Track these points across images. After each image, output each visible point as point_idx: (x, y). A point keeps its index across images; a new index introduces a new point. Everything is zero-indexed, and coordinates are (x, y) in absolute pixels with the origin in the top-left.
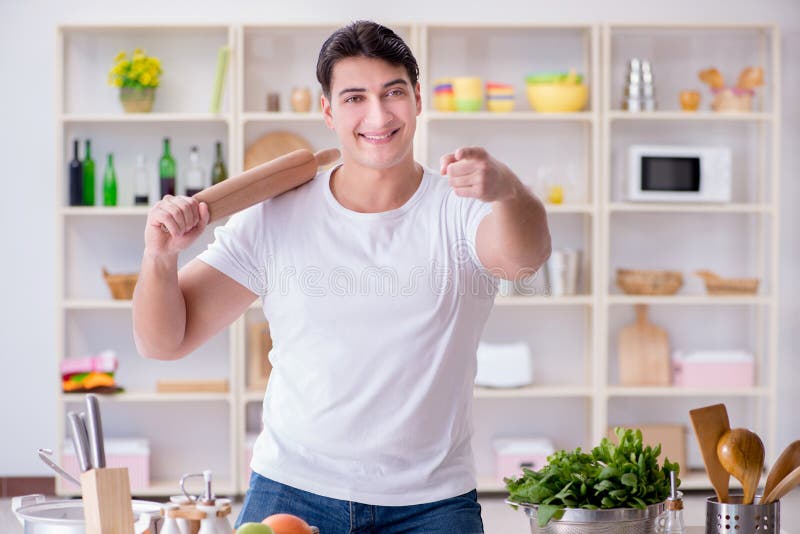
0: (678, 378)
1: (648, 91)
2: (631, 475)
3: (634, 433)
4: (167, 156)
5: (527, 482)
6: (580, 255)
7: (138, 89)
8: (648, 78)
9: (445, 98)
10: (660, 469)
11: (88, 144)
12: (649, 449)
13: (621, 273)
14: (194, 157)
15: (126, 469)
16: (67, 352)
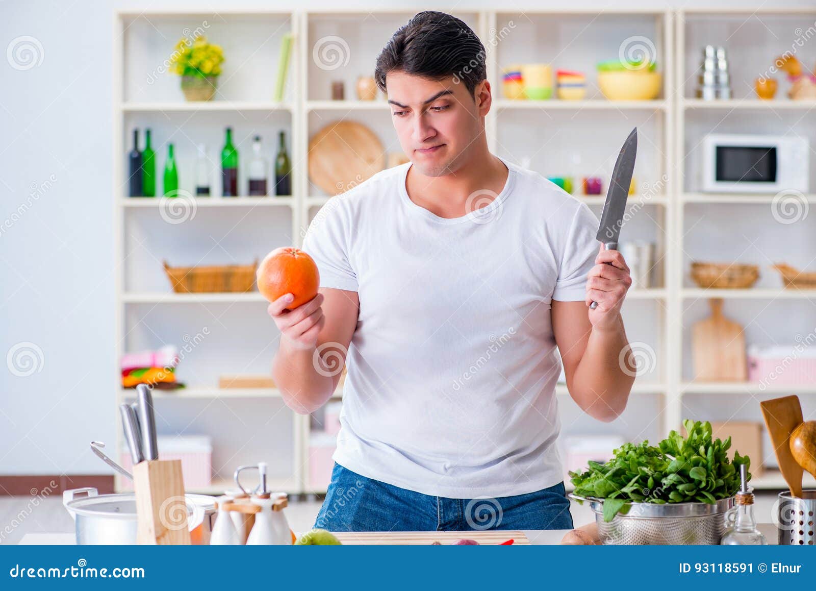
0: (754, 373)
1: (723, 78)
2: (700, 468)
3: (703, 425)
4: (229, 145)
5: (593, 475)
6: (653, 247)
7: (199, 78)
8: (723, 65)
9: (514, 86)
10: (730, 462)
11: (148, 133)
12: (719, 442)
13: (696, 266)
14: (257, 147)
15: (180, 461)
16: (127, 347)
